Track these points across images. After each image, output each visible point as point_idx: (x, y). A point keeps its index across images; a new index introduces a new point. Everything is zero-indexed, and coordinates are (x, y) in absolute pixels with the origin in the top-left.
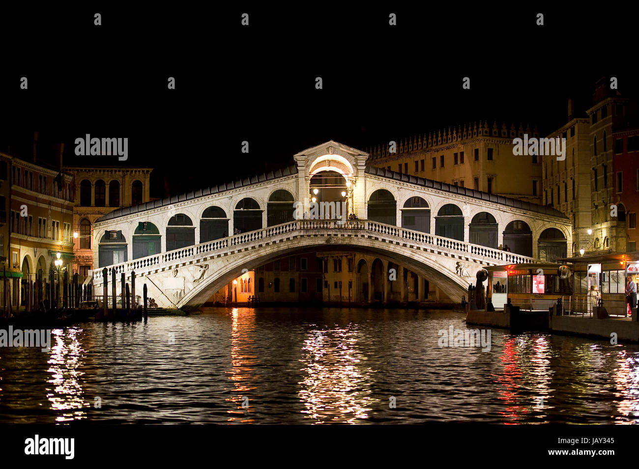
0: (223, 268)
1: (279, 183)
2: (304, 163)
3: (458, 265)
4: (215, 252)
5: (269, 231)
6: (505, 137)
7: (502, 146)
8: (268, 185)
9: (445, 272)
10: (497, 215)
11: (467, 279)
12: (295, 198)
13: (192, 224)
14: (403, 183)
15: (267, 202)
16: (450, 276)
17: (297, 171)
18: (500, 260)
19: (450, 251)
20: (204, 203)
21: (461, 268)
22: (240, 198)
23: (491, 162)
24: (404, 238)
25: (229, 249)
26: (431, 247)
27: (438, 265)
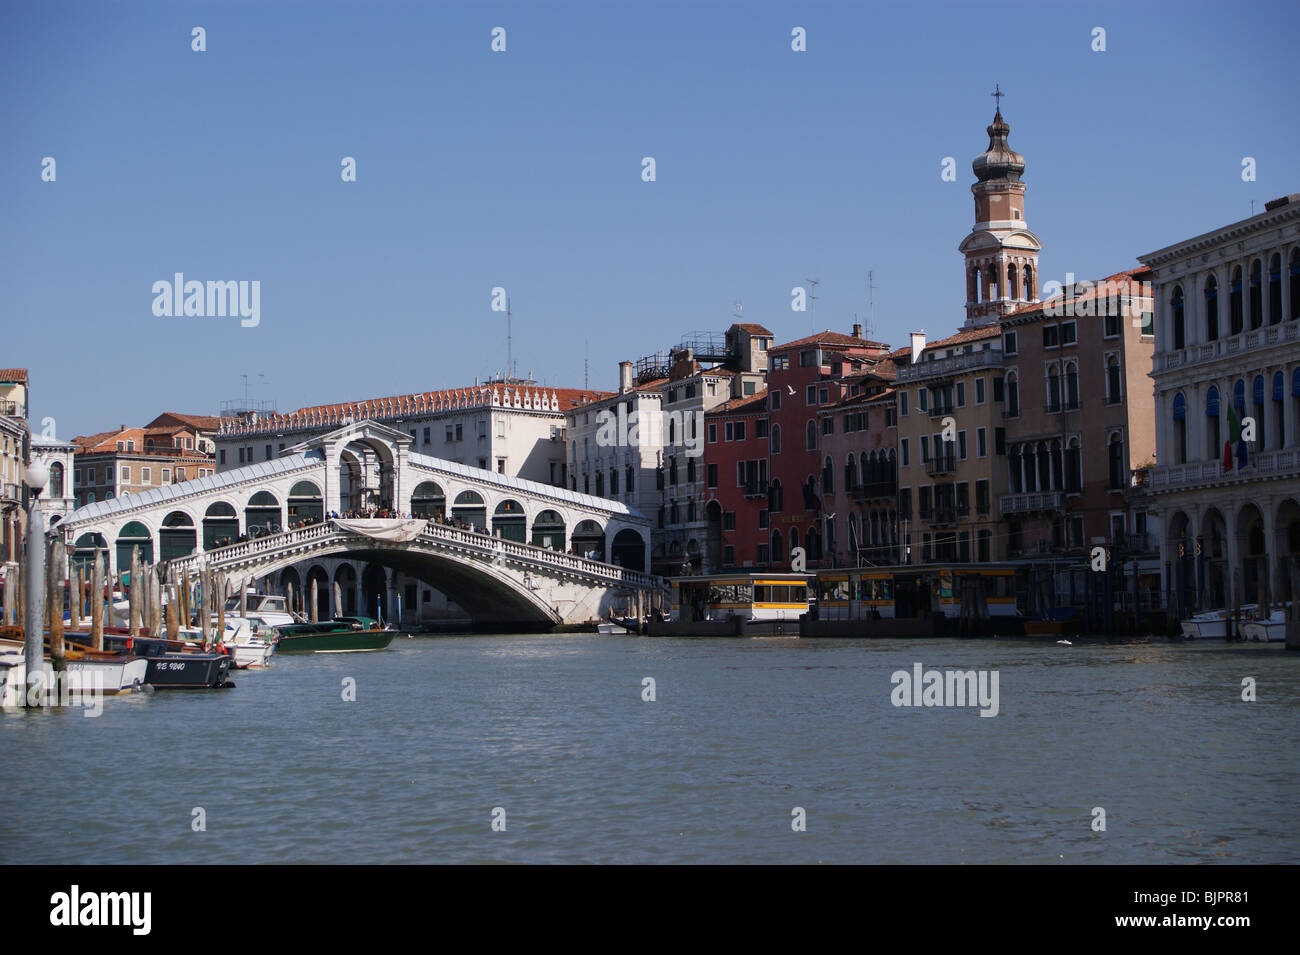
1: (300, 472)
2: (333, 448)
3: (526, 575)
4: (233, 561)
5: (301, 533)
6: (518, 406)
7: (515, 418)
8: (288, 475)
9: (510, 583)
10: (565, 513)
11: (536, 592)
12: (323, 491)
13: (193, 525)
14: (454, 474)
15: (287, 496)
16: (517, 587)
17: (324, 457)
18: (575, 568)
19: (516, 557)
20: (209, 497)
21: (529, 579)
22: (254, 491)
23: (502, 440)
24: (463, 542)
25: (251, 556)
26: (496, 552)
27: (501, 575)
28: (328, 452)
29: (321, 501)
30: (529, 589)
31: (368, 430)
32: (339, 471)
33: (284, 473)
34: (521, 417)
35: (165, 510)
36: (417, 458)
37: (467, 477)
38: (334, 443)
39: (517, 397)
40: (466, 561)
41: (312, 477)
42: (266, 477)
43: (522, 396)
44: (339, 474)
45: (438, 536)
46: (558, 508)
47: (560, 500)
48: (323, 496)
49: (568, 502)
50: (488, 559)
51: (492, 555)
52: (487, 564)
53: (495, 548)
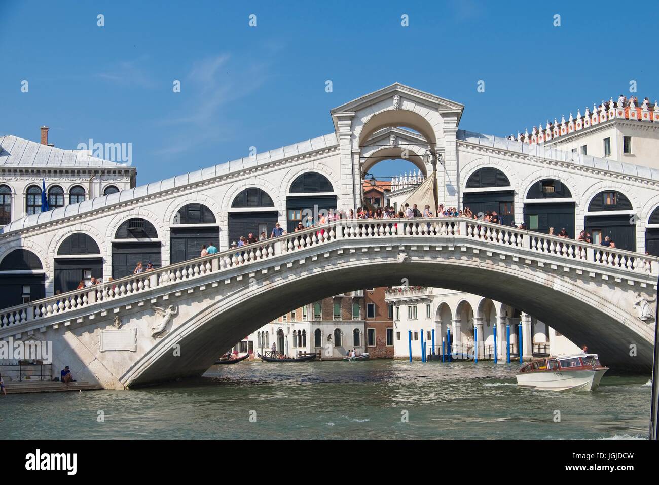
8: (286, 164)
12: (336, 185)
13: (156, 236)
15: (286, 194)
19: (618, 272)
24: (533, 250)
25: (215, 276)
26: (584, 264)
27: (597, 299)
28: (342, 131)
29: (333, 199)
31: (398, 98)
35: (118, 216)
38: (351, 118)
40: (540, 278)
48: (336, 192)
50: (572, 274)
51: (579, 269)
52: (572, 282)
53: (584, 260)
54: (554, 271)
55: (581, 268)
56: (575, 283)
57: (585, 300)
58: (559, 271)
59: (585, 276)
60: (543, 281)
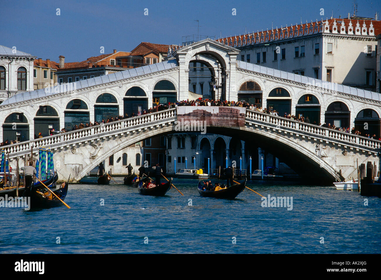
0: (117, 146)
1: (162, 74)
2: (184, 58)
3: (317, 147)
4: (109, 133)
5: (157, 115)
6: (343, 32)
7: (340, 41)
8: (153, 76)
9: (305, 152)
10: (350, 104)
11: (324, 158)
12: (177, 86)
13: (87, 109)
14: (269, 76)
15: (152, 90)
16: (310, 156)
17: (178, 64)
18: (354, 143)
19: (310, 135)
20: (98, 90)
21: (319, 149)
22: (129, 86)
23: (330, 56)
24: (271, 123)
25: (122, 130)
26: (294, 131)
27: (299, 146)
28: (181, 60)
29: (175, 93)
30: (319, 157)
31: (208, 45)
32: (188, 73)
33: (150, 74)
34: (345, 40)
35: (68, 98)
36: (243, 65)
37: (278, 78)
38: (185, 54)
39: (343, 26)
40: (273, 136)
41: (170, 78)
42: (138, 77)
43: (347, 25)
44: (188, 76)
45: (253, 119)
46: (345, 100)
47: (346, 94)
48: (177, 91)
49: (352, 96)
50: (289, 135)
51: (292, 133)
52: (288, 138)
53: (294, 128)
54: (280, 133)
55: (293, 132)
56: (290, 139)
57: (294, 146)
58: (283, 134)
59: (294, 136)
60: (275, 137)
